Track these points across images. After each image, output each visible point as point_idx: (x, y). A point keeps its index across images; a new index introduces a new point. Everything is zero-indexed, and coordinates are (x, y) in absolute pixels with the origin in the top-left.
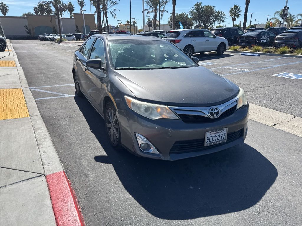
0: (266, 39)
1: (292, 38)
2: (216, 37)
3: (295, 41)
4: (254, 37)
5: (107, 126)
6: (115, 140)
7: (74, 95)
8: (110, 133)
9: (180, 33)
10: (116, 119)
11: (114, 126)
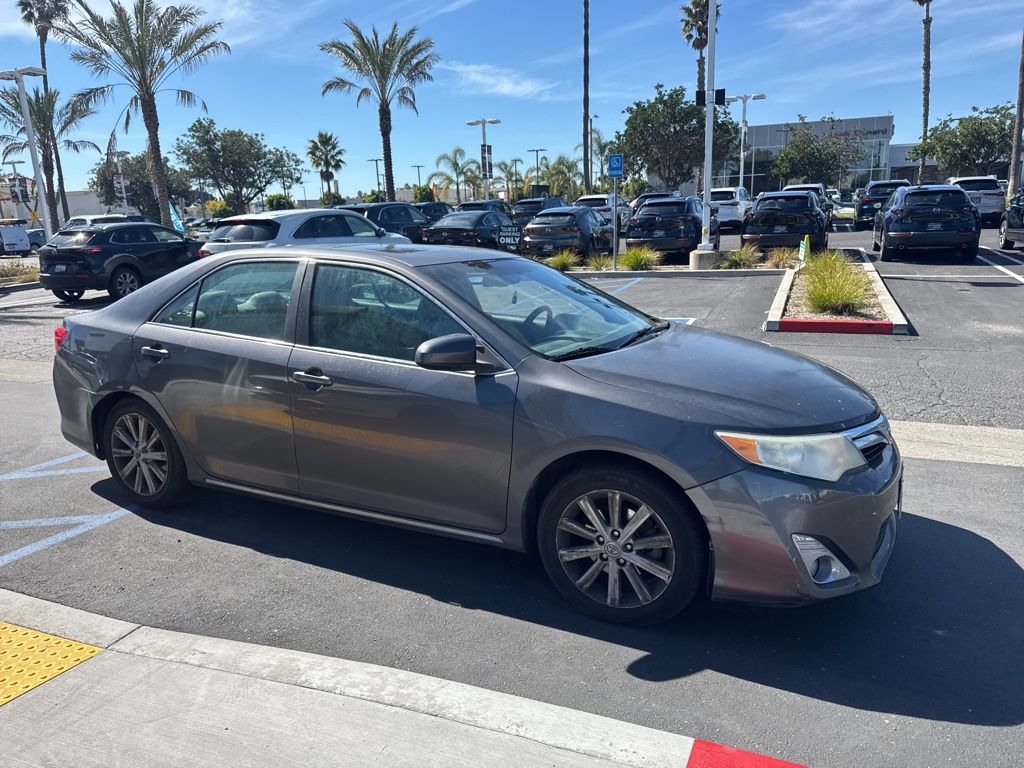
0: (514, 234)
1: (565, 230)
2: (384, 235)
4: (471, 231)
5: (567, 559)
6: (643, 595)
7: (123, 512)
8: (586, 581)
9: (279, 225)
10: (651, 518)
11: (629, 547)
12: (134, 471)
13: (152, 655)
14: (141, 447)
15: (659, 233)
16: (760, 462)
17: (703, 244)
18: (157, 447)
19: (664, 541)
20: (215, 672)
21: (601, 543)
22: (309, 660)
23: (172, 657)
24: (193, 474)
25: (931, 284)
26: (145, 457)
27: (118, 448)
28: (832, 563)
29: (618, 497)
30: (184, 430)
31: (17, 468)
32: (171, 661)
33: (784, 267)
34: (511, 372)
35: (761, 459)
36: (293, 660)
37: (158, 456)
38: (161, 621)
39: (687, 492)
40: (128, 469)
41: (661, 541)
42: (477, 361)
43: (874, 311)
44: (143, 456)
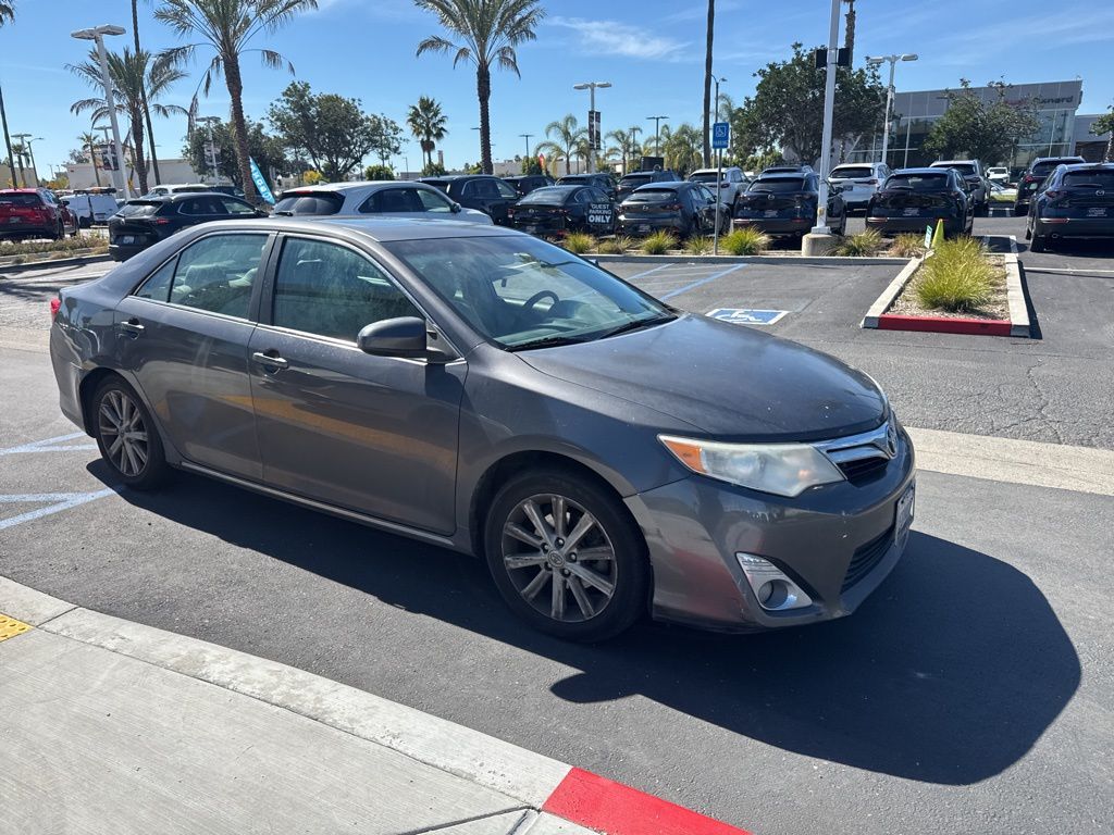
0: (605, 212)
1: (664, 207)
2: (460, 211)
3: (675, 216)
4: (561, 208)
5: (512, 566)
6: (586, 609)
7: (110, 491)
8: (531, 591)
9: (344, 198)
10: (595, 528)
11: (573, 556)
12: (120, 451)
13: (75, 637)
14: (124, 426)
15: (771, 213)
16: (705, 471)
17: (818, 226)
18: (139, 427)
19: (606, 553)
20: (125, 658)
21: (546, 551)
22: (217, 653)
23: (93, 640)
24: (171, 456)
25: (1081, 279)
26: (129, 437)
27: (107, 426)
28: (789, 588)
29: (561, 502)
30: (159, 408)
31: (26, 442)
32: (90, 643)
33: (910, 256)
34: (461, 361)
35: (705, 468)
36: (203, 651)
37: (139, 436)
38: (98, 603)
39: (624, 500)
40: (114, 448)
41: (603, 552)
42: (428, 348)
43: (997, 310)
44: (127, 435)
